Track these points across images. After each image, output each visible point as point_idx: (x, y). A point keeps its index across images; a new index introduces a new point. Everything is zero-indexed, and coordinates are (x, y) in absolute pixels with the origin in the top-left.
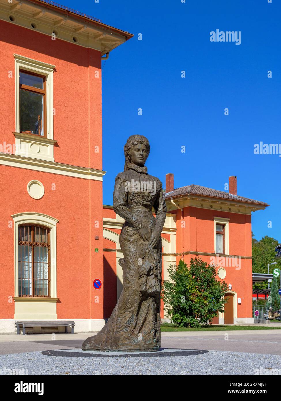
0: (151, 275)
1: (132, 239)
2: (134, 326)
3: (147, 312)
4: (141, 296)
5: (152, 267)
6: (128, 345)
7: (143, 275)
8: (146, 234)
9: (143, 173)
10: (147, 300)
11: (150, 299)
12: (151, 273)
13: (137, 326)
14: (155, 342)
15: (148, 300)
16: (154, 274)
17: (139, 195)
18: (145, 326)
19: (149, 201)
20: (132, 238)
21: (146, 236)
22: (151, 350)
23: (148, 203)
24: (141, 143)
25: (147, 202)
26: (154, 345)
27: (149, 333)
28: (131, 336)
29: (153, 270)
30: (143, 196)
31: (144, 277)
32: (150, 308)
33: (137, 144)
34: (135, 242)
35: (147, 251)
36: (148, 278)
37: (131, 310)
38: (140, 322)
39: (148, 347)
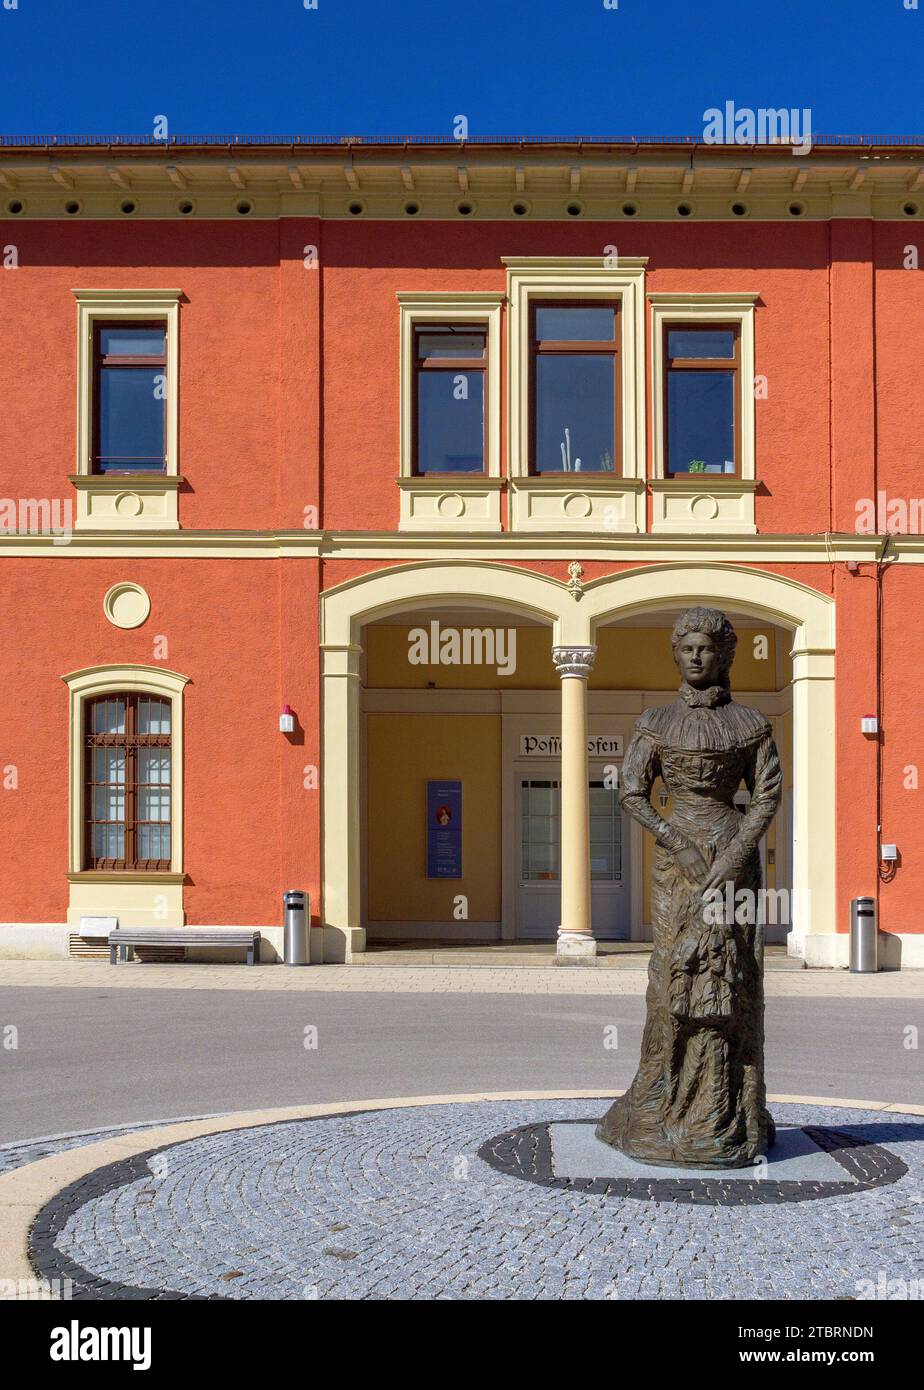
0: (702, 973)
1: (663, 877)
2: (670, 1097)
3: (698, 1065)
4: (678, 1026)
5: (701, 952)
6: (649, 1146)
7: (678, 974)
8: (692, 865)
9: (700, 706)
10: (697, 1033)
11: (704, 1031)
12: (702, 968)
13: (679, 1100)
14: (718, 1145)
15: (701, 1035)
16: (711, 968)
17: (681, 767)
18: (697, 1100)
19: (708, 779)
20: (664, 874)
21: (693, 871)
22: (706, 1166)
23: (705, 784)
24: (696, 631)
25: (701, 781)
26: (712, 1153)
27: (703, 1121)
28: (662, 1124)
29: (705, 957)
30: (688, 767)
31: (679, 977)
32: (707, 1055)
33: (685, 634)
34: (669, 886)
35: (691, 910)
36: (694, 979)
37: (658, 1057)
38: (684, 1089)
39: (696, 1157)
